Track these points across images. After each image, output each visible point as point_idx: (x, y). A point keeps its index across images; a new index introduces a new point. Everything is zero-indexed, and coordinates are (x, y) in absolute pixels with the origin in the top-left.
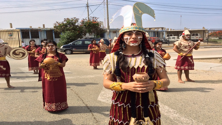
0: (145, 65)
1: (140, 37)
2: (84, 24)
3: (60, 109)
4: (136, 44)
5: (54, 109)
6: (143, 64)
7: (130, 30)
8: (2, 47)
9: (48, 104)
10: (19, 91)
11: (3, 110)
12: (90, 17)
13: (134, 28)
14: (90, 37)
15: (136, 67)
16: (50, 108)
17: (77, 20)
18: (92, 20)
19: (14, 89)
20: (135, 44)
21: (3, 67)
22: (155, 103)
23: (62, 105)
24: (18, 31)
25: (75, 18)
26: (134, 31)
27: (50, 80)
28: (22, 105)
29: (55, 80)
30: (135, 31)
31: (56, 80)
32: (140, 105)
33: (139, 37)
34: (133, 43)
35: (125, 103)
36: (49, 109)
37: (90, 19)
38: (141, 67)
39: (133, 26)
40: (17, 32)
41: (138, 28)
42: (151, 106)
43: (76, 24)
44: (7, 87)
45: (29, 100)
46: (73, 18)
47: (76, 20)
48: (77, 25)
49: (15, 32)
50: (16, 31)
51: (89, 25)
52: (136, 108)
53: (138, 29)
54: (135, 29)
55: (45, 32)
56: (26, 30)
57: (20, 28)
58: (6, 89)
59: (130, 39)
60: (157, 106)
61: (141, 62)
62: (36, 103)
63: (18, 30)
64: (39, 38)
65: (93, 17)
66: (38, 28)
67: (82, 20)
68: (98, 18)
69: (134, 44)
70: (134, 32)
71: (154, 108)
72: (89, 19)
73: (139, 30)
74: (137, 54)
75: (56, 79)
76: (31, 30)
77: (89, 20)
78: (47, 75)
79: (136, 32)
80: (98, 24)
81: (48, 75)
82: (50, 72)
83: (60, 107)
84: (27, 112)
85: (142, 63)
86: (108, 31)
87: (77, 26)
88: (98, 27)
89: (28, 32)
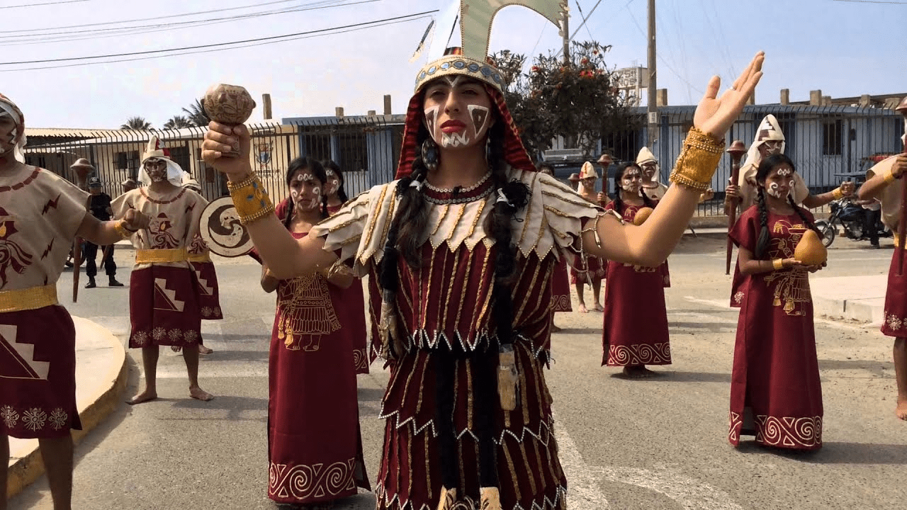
0: (487, 240)
1: (476, 107)
2: (543, 82)
3: (320, 493)
4: (458, 137)
5: (303, 494)
6: (480, 234)
7: (439, 73)
8: (175, 199)
9: (281, 468)
10: (224, 413)
11: (140, 487)
12: (571, 45)
13: (451, 64)
14: (565, 157)
15: (454, 246)
16: (288, 489)
17: (514, 67)
18: (577, 62)
19: (210, 407)
20: (456, 139)
21: (176, 298)
22: (526, 426)
23: (330, 476)
24: (288, 135)
25: (506, 53)
26: (453, 76)
27: (295, 348)
28: (208, 475)
29: (310, 348)
30: (457, 80)
31: (316, 348)
32: (468, 429)
33: (471, 107)
34: (449, 134)
35: (416, 417)
36: (283, 493)
37: (571, 52)
38: (471, 244)
39: (450, 57)
40: (284, 138)
41: (465, 66)
42: (509, 434)
43: (512, 88)
44: (187, 394)
45: (240, 453)
46: (499, 56)
47: (510, 64)
48: (516, 94)
49: (279, 138)
50: (281, 135)
51: (562, 90)
52: (456, 443)
53: (464, 71)
54: (453, 70)
55: (389, 133)
56: (319, 127)
57: (296, 120)
58: (180, 403)
59: (440, 114)
60: (539, 441)
61: (475, 226)
62: (257, 469)
63: (288, 129)
64: (366, 169)
65: (586, 46)
66: (367, 114)
67: (537, 62)
68: (605, 49)
69: (453, 138)
70: (453, 84)
71: (522, 448)
72: (566, 54)
73: (472, 74)
74: (472, 188)
75: (313, 344)
76: (337, 127)
77: (567, 63)
78: (285, 323)
79: (460, 85)
80: (603, 80)
81: (288, 322)
82: (295, 312)
83: (323, 483)
84: (213, 504)
85: (480, 228)
86: (651, 121)
87: (516, 97)
88: (604, 99)
89: (327, 140)
